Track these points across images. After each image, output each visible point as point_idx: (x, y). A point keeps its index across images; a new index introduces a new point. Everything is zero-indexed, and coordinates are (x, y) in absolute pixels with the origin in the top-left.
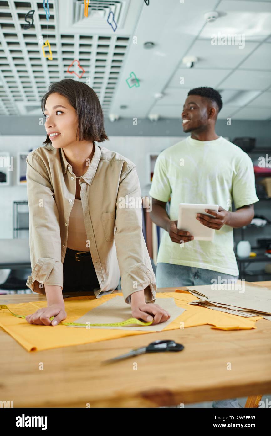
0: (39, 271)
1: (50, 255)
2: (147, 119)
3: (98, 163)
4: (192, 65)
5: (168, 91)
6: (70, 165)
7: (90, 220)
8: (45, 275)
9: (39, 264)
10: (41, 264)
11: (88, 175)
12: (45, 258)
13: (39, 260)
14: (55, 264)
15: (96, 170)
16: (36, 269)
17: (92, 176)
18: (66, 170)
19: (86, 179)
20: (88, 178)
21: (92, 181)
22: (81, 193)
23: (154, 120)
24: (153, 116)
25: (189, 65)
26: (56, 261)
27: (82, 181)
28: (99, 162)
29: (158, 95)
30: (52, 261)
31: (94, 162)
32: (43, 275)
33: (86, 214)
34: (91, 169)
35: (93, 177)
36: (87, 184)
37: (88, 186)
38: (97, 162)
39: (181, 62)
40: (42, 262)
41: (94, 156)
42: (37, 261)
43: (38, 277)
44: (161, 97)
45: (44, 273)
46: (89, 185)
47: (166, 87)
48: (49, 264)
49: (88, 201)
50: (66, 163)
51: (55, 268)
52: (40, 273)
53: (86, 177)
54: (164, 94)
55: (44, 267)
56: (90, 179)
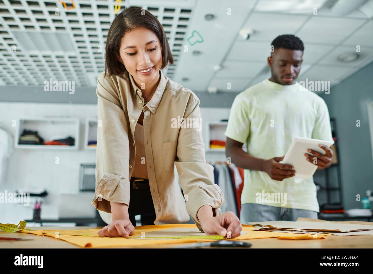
0: (103, 186)
1: (117, 172)
2: (207, 93)
3: (163, 93)
4: (249, 37)
5: (226, 64)
6: (139, 89)
7: (151, 149)
8: (109, 191)
9: (105, 180)
10: (105, 179)
11: (153, 103)
12: (111, 174)
13: (104, 176)
14: (121, 181)
15: (161, 99)
16: (101, 184)
17: (156, 104)
18: (135, 93)
19: (150, 107)
20: (151, 106)
21: (156, 109)
22: (144, 120)
23: (213, 94)
24: (212, 89)
25: (245, 36)
26: (122, 178)
27: (146, 109)
28: (163, 91)
29: (217, 68)
30: (118, 178)
31: (159, 90)
32: (107, 191)
33: (147, 142)
34: (155, 97)
35: (157, 106)
36: (151, 112)
37: (152, 115)
38: (162, 91)
39: (238, 35)
40: (107, 177)
41: (159, 85)
42: (103, 176)
43: (102, 193)
44: (220, 70)
45: (109, 189)
46: (153, 113)
47: (224, 59)
48: (114, 180)
49: (150, 129)
50: (135, 88)
51: (120, 184)
52: (105, 189)
53: (150, 105)
54: (222, 67)
55: (109, 182)
56: (153, 108)
